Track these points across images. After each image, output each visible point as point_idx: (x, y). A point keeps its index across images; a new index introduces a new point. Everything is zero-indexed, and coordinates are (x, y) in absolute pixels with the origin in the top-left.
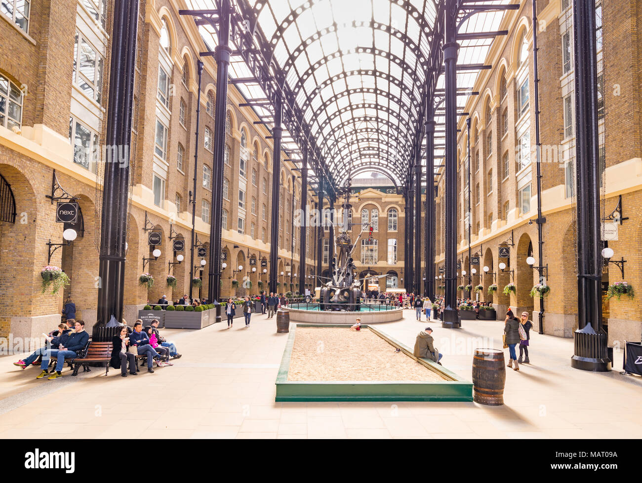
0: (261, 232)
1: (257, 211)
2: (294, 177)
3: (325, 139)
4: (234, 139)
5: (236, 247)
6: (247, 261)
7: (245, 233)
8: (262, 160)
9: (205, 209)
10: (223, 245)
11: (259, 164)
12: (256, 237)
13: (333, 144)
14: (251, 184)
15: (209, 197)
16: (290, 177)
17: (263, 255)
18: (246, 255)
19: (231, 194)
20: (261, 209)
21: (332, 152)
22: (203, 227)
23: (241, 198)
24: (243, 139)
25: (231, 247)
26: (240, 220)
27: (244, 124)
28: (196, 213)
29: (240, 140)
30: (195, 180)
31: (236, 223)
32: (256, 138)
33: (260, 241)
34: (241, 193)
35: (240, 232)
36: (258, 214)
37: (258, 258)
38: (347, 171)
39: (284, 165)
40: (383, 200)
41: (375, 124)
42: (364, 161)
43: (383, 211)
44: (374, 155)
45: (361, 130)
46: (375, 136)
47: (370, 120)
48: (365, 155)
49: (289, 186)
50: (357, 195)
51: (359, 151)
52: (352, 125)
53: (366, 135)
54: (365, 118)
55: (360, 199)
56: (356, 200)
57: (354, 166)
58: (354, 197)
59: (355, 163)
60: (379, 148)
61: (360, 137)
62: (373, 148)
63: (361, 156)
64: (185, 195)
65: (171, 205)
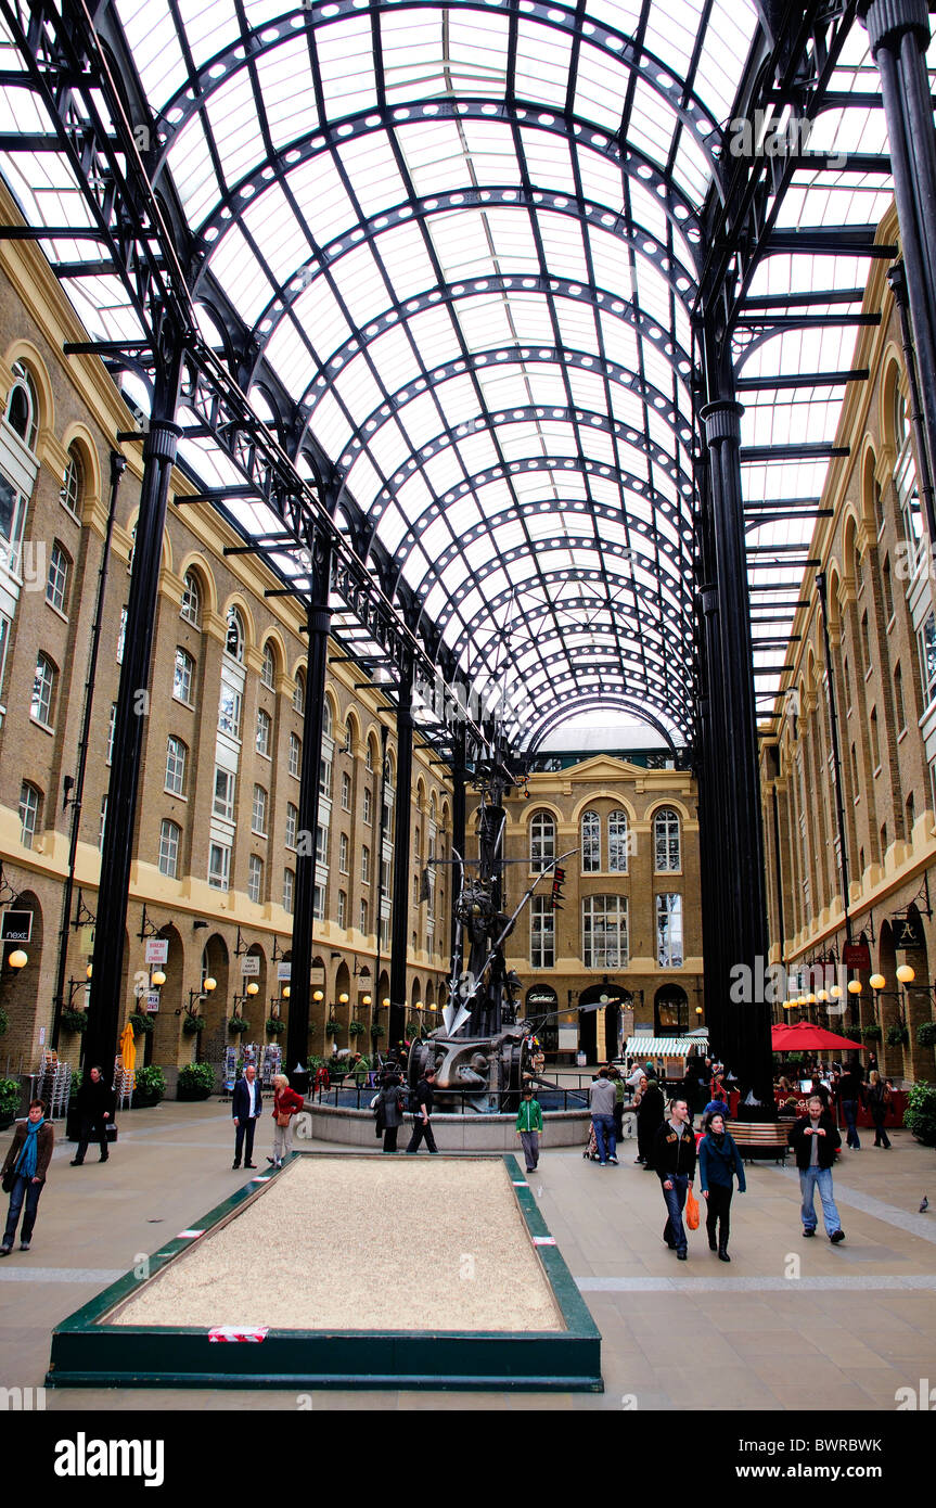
0: (278, 881)
1: (268, 824)
5: (199, 924)
7: (231, 885)
8: (287, 688)
11: (278, 696)
12: (264, 897)
14: (254, 751)
16: (374, 728)
20: (282, 815)
23: (221, 792)
24: (233, 634)
26: (217, 850)
28: (80, 832)
29: (222, 638)
31: (203, 860)
32: (271, 631)
34: (222, 776)
35: (215, 882)
36: (271, 832)
38: (538, 710)
39: (357, 699)
40: (640, 785)
41: (600, 588)
42: (582, 681)
43: (640, 815)
44: (608, 666)
45: (565, 602)
46: (604, 617)
47: (586, 578)
48: (585, 667)
49: (372, 753)
50: (568, 772)
51: (568, 656)
52: (539, 592)
53: (580, 616)
54: (573, 574)
55: (574, 783)
56: (566, 787)
57: (557, 697)
58: (560, 780)
59: (560, 689)
60: (618, 649)
61: (564, 621)
62: (604, 649)
63: (573, 669)
64: (54, 790)
65: (6, 816)
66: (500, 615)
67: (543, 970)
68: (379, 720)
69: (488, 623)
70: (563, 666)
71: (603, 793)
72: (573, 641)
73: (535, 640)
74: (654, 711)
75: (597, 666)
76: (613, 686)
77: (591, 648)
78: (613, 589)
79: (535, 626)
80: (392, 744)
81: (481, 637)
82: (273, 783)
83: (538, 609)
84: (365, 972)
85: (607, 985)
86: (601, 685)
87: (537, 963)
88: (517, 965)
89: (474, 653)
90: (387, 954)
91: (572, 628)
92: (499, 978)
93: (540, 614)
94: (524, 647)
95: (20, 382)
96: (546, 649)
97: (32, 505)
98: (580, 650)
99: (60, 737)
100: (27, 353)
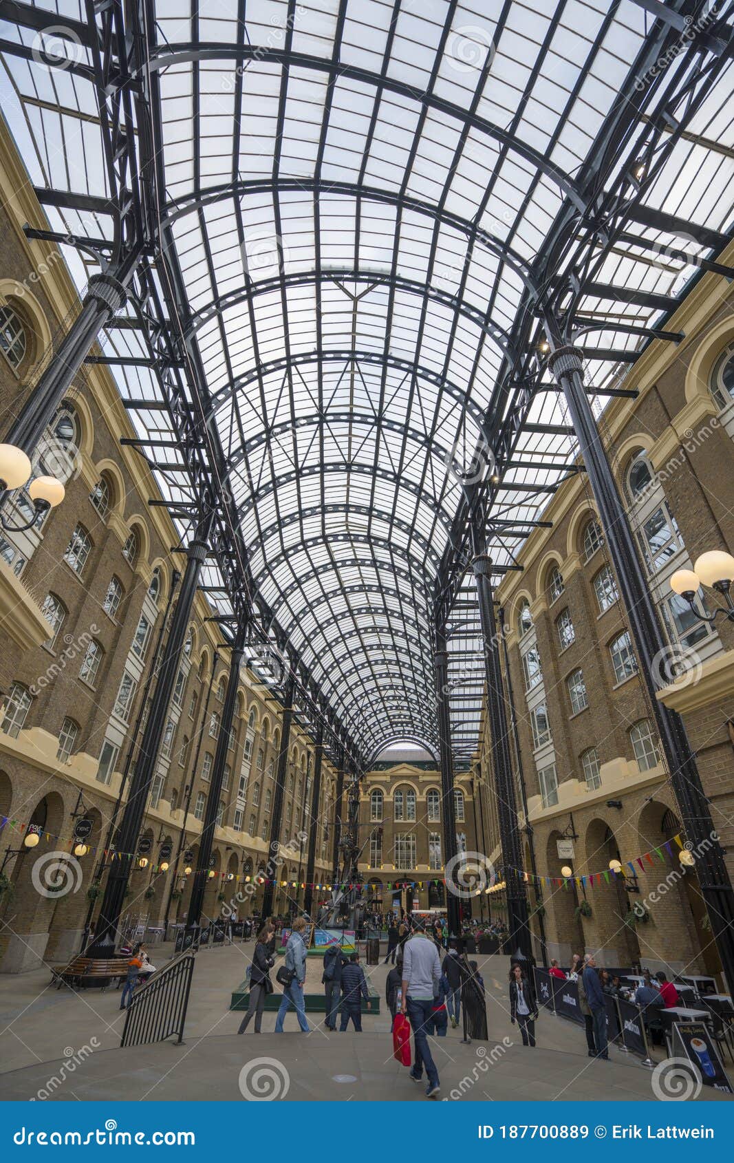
0: (262, 826)
1: (259, 801)
2: (309, 753)
3: (347, 709)
4: (241, 720)
5: (228, 849)
6: (241, 867)
7: (242, 829)
8: (271, 740)
9: (199, 803)
10: (214, 846)
11: (267, 743)
12: (254, 834)
13: (356, 714)
14: (256, 767)
15: (206, 790)
16: (304, 753)
17: (261, 857)
18: (240, 859)
19: (231, 782)
20: (265, 796)
21: (356, 722)
22: (195, 825)
23: (242, 787)
24: (251, 718)
25: (222, 848)
26: (238, 813)
27: (254, 703)
28: (190, 808)
29: (248, 720)
30: (194, 772)
31: (232, 818)
32: (266, 715)
33: (259, 839)
34: (243, 780)
35: (236, 828)
36: (260, 804)
37: (254, 863)
38: (376, 741)
39: (298, 741)
40: (421, 779)
41: (403, 693)
42: (395, 729)
43: (421, 793)
44: (407, 723)
45: (388, 697)
46: (405, 704)
47: (397, 689)
48: (397, 723)
49: (303, 764)
50: (389, 771)
51: (389, 719)
52: (377, 694)
53: (395, 703)
54: (391, 687)
55: (392, 777)
56: (388, 779)
57: (385, 736)
58: (385, 775)
59: (385, 732)
60: (411, 716)
61: (387, 704)
62: (405, 716)
63: (391, 724)
64: (182, 791)
65: (166, 805)
66: (360, 704)
67: (376, 870)
68: (307, 749)
69: (355, 707)
70: (388, 723)
71: (404, 782)
72: (391, 713)
73: (375, 712)
74: (428, 744)
75: (402, 723)
76: (409, 731)
79: (375, 707)
80: (312, 760)
81: (352, 713)
83: (376, 700)
84: (294, 871)
85: (406, 879)
86: (404, 731)
87: (373, 866)
88: (365, 868)
89: (348, 719)
90: (305, 861)
91: (391, 707)
92: (356, 876)
93: (377, 702)
94: (370, 715)
95: (157, 576)
96: (380, 716)
97: (154, 629)
98: (394, 716)
99: (186, 768)
100: (161, 563)
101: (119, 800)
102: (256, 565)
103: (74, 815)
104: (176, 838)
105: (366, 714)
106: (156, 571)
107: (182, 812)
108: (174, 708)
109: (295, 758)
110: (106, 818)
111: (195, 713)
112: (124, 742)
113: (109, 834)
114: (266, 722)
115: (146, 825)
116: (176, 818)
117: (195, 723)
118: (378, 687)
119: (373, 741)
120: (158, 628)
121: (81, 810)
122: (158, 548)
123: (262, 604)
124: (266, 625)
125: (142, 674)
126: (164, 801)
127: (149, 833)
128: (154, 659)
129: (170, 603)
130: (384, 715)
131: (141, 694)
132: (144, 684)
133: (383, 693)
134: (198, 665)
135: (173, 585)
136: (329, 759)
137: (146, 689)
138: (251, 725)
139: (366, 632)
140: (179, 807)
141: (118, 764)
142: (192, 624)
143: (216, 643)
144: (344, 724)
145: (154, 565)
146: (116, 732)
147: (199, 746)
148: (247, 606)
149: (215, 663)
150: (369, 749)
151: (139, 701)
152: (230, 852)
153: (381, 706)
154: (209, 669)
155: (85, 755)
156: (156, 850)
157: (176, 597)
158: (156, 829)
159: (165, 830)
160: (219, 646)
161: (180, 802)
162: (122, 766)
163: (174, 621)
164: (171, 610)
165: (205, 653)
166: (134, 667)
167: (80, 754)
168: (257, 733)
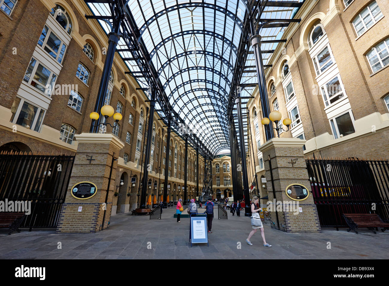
0: (182, 176)
1: (181, 169)
2: (195, 154)
4: (173, 147)
7: (177, 177)
8: (182, 151)
9: (163, 171)
10: (169, 182)
11: (181, 153)
12: (180, 178)
13: (209, 142)
14: (179, 160)
15: (165, 167)
16: (193, 155)
17: (183, 185)
18: (177, 185)
19: (172, 165)
20: (183, 168)
22: (163, 177)
23: (175, 166)
24: (176, 146)
25: (171, 183)
26: (175, 173)
27: (176, 142)
28: (161, 173)
30: (161, 163)
34: (175, 164)
35: (175, 177)
37: (181, 186)
38: (216, 149)
39: (191, 151)
41: (223, 135)
42: (222, 145)
44: (226, 143)
45: (219, 136)
48: (222, 144)
49: (193, 158)
50: (221, 158)
55: (222, 160)
57: (219, 148)
61: (219, 138)
62: (225, 141)
63: (221, 144)
64: (158, 168)
65: (154, 172)
68: (194, 153)
69: (208, 140)
70: (219, 144)
71: (226, 161)
73: (215, 141)
75: (224, 144)
76: (227, 146)
77: (223, 141)
78: (225, 135)
79: (215, 139)
80: (196, 156)
82: (181, 164)
83: (215, 137)
84: (193, 188)
85: (228, 189)
86: (225, 146)
87: (217, 186)
88: (215, 186)
89: (206, 143)
91: (220, 139)
94: (213, 142)
95: (142, 110)
96: (217, 142)
97: (144, 126)
98: (221, 142)
99: (158, 162)
100: (143, 106)
101: (141, 172)
102: (171, 101)
103: (131, 177)
104: (158, 181)
105: (212, 141)
106: (142, 108)
107: (159, 174)
108: (153, 146)
109: (191, 156)
110: (139, 177)
111: (159, 147)
112: (140, 157)
113: (140, 181)
114: (180, 146)
115: (149, 178)
116: (157, 176)
117: (159, 150)
118: (215, 133)
119: (215, 149)
120: (145, 125)
121: (132, 176)
122: (141, 102)
123: (175, 113)
124: (177, 119)
125: (142, 138)
126: (153, 171)
127: (150, 180)
128: (145, 134)
129: (147, 117)
130: (218, 141)
131: (143, 144)
132: (143, 141)
133: (217, 135)
134: (158, 133)
135: (147, 111)
136: (202, 155)
137: (144, 142)
138: (176, 148)
139: (209, 117)
140: (158, 173)
141: (140, 163)
142: (154, 122)
143: (162, 126)
144: (205, 145)
145: (141, 107)
146: (138, 155)
147: (161, 156)
148: (170, 114)
149: (163, 131)
150: (214, 152)
151: (143, 146)
152: (174, 184)
153: (217, 139)
154: (161, 134)
155: (131, 162)
156: (153, 184)
157: (149, 115)
158: (152, 179)
159: (155, 179)
160: (163, 126)
161: (158, 171)
162: (141, 164)
163: (149, 122)
164: (148, 119)
165: (159, 129)
166: (140, 137)
167: (129, 162)
168: (178, 150)
